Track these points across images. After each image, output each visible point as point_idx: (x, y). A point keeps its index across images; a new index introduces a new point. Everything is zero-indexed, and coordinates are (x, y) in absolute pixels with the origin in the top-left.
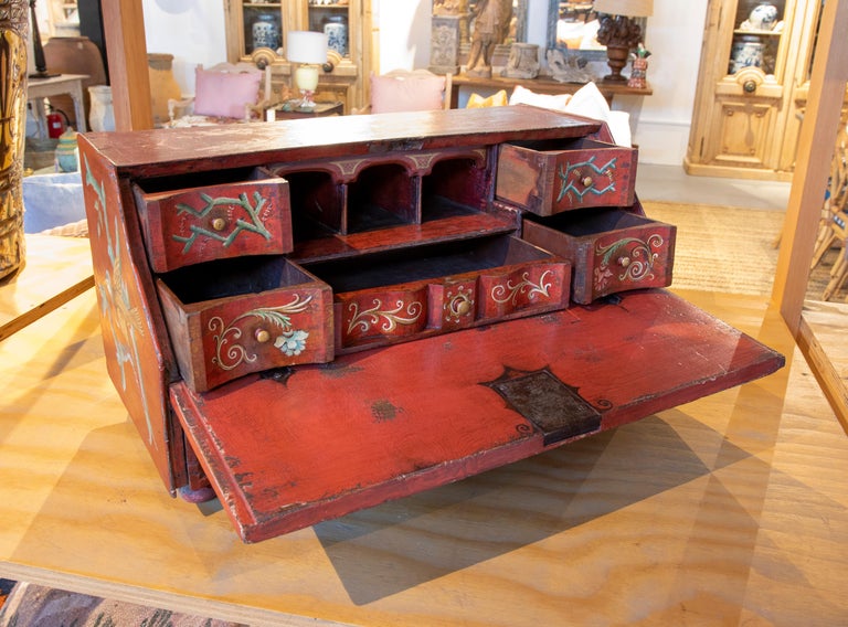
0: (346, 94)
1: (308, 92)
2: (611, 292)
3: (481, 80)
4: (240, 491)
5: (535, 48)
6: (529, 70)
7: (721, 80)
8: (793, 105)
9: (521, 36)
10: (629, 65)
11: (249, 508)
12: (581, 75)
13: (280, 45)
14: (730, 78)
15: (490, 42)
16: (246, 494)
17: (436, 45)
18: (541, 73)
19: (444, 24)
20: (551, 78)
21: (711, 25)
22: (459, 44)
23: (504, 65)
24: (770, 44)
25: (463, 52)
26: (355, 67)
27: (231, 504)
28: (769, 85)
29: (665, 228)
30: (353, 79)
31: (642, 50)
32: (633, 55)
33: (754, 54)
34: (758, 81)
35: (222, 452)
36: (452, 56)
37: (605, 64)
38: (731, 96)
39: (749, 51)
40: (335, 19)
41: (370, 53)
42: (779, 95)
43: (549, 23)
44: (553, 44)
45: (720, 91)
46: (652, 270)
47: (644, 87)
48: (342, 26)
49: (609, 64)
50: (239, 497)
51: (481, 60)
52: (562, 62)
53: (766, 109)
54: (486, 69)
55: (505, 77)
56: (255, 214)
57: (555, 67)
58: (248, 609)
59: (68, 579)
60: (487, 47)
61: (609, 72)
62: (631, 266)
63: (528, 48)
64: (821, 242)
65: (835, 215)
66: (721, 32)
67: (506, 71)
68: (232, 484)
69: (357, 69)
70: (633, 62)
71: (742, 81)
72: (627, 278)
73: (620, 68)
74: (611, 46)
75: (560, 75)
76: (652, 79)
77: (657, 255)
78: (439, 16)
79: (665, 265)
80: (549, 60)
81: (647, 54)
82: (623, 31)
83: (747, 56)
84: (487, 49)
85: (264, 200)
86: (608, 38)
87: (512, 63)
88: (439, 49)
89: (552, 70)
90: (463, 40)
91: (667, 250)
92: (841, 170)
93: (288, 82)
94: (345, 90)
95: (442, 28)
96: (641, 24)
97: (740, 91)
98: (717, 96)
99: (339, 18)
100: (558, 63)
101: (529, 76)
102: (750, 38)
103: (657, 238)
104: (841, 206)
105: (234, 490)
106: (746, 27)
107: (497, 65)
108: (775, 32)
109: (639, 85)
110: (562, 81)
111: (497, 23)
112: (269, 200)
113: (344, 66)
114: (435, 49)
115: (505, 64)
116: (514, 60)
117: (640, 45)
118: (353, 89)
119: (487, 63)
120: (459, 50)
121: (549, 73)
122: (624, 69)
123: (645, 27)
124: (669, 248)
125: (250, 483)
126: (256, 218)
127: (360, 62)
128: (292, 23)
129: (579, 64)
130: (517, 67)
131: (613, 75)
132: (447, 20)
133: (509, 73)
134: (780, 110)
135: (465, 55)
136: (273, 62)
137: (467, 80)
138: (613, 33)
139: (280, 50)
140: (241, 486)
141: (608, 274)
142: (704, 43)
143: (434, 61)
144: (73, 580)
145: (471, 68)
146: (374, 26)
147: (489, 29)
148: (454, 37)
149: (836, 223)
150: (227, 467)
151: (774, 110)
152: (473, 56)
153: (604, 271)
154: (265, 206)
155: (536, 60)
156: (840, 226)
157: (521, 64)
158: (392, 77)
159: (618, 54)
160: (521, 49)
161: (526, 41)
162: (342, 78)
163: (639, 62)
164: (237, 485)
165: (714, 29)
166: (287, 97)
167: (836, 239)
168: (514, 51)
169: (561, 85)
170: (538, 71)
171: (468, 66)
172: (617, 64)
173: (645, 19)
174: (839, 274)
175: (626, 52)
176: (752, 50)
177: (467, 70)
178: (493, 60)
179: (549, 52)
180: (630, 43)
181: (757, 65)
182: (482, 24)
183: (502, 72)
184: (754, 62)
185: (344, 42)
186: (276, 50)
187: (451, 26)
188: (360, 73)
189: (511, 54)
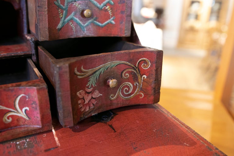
2: (101, 110)
29: (152, 52)
46: (142, 90)
62: (121, 87)
72: (118, 97)
77: (145, 76)
79: (153, 85)
91: (154, 72)
103: (145, 62)
124: (156, 70)
141: (97, 94)
153: (91, 92)
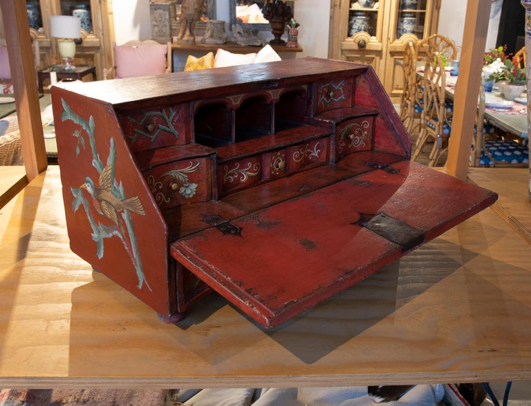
0: (93, 60)
1: (69, 58)
3: (189, 46)
4: (253, 298)
5: (223, 23)
6: (220, 38)
7: (344, 41)
8: (389, 54)
9: (212, 15)
10: (286, 33)
11: (265, 307)
12: (255, 40)
13: (41, 26)
14: (350, 39)
15: (192, 21)
16: (258, 300)
17: (155, 23)
18: (228, 40)
19: (160, 8)
20: (235, 43)
21: (335, 5)
22: (170, 21)
23: (202, 36)
24: (371, 17)
25: (173, 27)
26: (98, 40)
27: (252, 307)
28: (373, 42)
30: (97, 48)
31: (294, 23)
32: (288, 26)
33: (363, 24)
34: (366, 40)
35: (229, 278)
36: (167, 30)
37: (270, 33)
38: (351, 51)
39: (359, 22)
40: (80, 6)
41: (108, 30)
42: (379, 49)
43: (230, 6)
44: (235, 20)
45: (343, 48)
47: (297, 47)
48: (85, 11)
49: (273, 33)
50: (255, 302)
51: (188, 32)
52: (242, 33)
53: (373, 58)
54: (192, 38)
55: (204, 43)
56: (169, 121)
57: (237, 36)
58: (243, 378)
59: (114, 381)
60: (190, 24)
61: (273, 37)
63: (217, 24)
64: (421, 139)
65: (427, 121)
66: (342, 10)
67: (205, 39)
68: (246, 296)
69: (100, 41)
70: (289, 30)
71: (357, 41)
73: (280, 35)
74: (273, 20)
75: (242, 41)
76: (302, 42)
77: (366, 132)
78: (156, 3)
80: (234, 31)
81: (297, 25)
82: (280, 10)
83: (358, 25)
84: (191, 24)
85: (175, 112)
86: (271, 15)
87: (208, 34)
88: (157, 26)
89: (235, 38)
90: (173, 19)
92: (429, 94)
93: (48, 53)
94: (92, 57)
95: (158, 11)
96: (290, 6)
97: (356, 47)
98: (342, 51)
99: (83, 6)
100: (239, 33)
101: (221, 42)
102: (359, 13)
104: (431, 115)
105: (249, 299)
106: (356, 6)
107: (198, 35)
108: (374, 9)
109: (294, 46)
110: (243, 45)
111: (196, 7)
112: (178, 112)
113: (90, 39)
114: (154, 26)
115: (203, 34)
116: (210, 32)
117: (292, 20)
118: (98, 55)
119: (191, 34)
120: (171, 26)
121: (233, 40)
122: (283, 36)
123: (293, 7)
125: (257, 294)
126: (170, 124)
127: (102, 36)
128: (48, 10)
129: (253, 33)
130: (212, 36)
131: (275, 40)
132: (162, 5)
133: (207, 40)
134: (381, 58)
135: (175, 29)
136: (37, 38)
137: (179, 46)
138: (274, 12)
139: (40, 30)
140: (253, 295)
142: (332, 17)
143: (154, 34)
144: (118, 381)
145: (181, 38)
146: (109, 11)
147: (191, 11)
148: (167, 17)
149: (429, 126)
150: (238, 287)
151: (378, 58)
152: (181, 30)
154: (175, 116)
155: (224, 31)
156: (431, 128)
157: (214, 35)
158: (129, 46)
159: (279, 26)
160: (214, 24)
161: (216, 19)
162: (90, 48)
163: (292, 31)
164: (250, 296)
165: (337, 8)
166: (54, 63)
167: (430, 136)
168: (209, 26)
169: (243, 47)
170: (226, 39)
171: (179, 37)
172: (278, 32)
173: (293, 3)
174: (434, 158)
175: (283, 24)
176: (361, 21)
177: (178, 39)
178: (195, 32)
179: (233, 25)
180: (285, 18)
181: (365, 30)
182: (186, 8)
183: (202, 41)
184: (363, 28)
185: (88, 23)
186: (37, 29)
187: (164, 10)
188: (102, 44)
189: (207, 28)
